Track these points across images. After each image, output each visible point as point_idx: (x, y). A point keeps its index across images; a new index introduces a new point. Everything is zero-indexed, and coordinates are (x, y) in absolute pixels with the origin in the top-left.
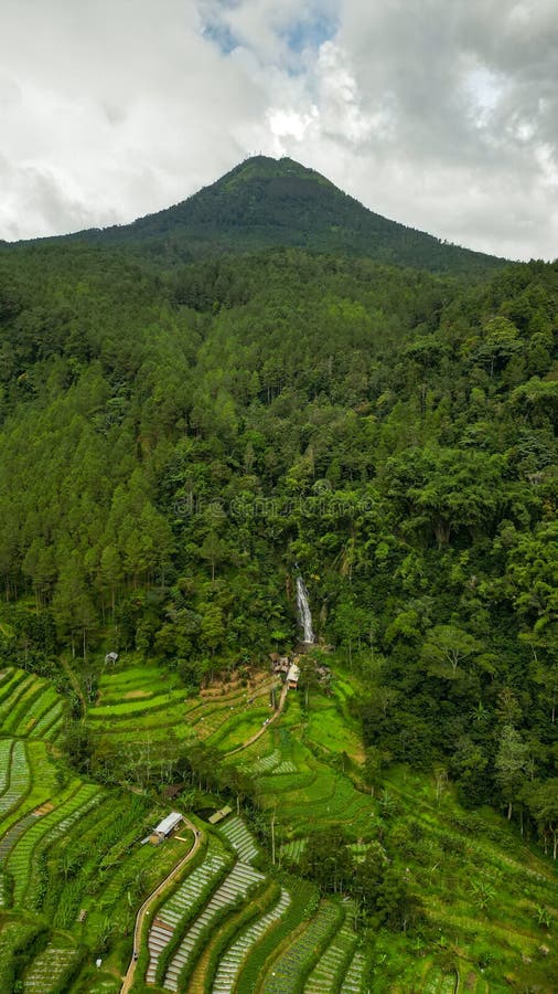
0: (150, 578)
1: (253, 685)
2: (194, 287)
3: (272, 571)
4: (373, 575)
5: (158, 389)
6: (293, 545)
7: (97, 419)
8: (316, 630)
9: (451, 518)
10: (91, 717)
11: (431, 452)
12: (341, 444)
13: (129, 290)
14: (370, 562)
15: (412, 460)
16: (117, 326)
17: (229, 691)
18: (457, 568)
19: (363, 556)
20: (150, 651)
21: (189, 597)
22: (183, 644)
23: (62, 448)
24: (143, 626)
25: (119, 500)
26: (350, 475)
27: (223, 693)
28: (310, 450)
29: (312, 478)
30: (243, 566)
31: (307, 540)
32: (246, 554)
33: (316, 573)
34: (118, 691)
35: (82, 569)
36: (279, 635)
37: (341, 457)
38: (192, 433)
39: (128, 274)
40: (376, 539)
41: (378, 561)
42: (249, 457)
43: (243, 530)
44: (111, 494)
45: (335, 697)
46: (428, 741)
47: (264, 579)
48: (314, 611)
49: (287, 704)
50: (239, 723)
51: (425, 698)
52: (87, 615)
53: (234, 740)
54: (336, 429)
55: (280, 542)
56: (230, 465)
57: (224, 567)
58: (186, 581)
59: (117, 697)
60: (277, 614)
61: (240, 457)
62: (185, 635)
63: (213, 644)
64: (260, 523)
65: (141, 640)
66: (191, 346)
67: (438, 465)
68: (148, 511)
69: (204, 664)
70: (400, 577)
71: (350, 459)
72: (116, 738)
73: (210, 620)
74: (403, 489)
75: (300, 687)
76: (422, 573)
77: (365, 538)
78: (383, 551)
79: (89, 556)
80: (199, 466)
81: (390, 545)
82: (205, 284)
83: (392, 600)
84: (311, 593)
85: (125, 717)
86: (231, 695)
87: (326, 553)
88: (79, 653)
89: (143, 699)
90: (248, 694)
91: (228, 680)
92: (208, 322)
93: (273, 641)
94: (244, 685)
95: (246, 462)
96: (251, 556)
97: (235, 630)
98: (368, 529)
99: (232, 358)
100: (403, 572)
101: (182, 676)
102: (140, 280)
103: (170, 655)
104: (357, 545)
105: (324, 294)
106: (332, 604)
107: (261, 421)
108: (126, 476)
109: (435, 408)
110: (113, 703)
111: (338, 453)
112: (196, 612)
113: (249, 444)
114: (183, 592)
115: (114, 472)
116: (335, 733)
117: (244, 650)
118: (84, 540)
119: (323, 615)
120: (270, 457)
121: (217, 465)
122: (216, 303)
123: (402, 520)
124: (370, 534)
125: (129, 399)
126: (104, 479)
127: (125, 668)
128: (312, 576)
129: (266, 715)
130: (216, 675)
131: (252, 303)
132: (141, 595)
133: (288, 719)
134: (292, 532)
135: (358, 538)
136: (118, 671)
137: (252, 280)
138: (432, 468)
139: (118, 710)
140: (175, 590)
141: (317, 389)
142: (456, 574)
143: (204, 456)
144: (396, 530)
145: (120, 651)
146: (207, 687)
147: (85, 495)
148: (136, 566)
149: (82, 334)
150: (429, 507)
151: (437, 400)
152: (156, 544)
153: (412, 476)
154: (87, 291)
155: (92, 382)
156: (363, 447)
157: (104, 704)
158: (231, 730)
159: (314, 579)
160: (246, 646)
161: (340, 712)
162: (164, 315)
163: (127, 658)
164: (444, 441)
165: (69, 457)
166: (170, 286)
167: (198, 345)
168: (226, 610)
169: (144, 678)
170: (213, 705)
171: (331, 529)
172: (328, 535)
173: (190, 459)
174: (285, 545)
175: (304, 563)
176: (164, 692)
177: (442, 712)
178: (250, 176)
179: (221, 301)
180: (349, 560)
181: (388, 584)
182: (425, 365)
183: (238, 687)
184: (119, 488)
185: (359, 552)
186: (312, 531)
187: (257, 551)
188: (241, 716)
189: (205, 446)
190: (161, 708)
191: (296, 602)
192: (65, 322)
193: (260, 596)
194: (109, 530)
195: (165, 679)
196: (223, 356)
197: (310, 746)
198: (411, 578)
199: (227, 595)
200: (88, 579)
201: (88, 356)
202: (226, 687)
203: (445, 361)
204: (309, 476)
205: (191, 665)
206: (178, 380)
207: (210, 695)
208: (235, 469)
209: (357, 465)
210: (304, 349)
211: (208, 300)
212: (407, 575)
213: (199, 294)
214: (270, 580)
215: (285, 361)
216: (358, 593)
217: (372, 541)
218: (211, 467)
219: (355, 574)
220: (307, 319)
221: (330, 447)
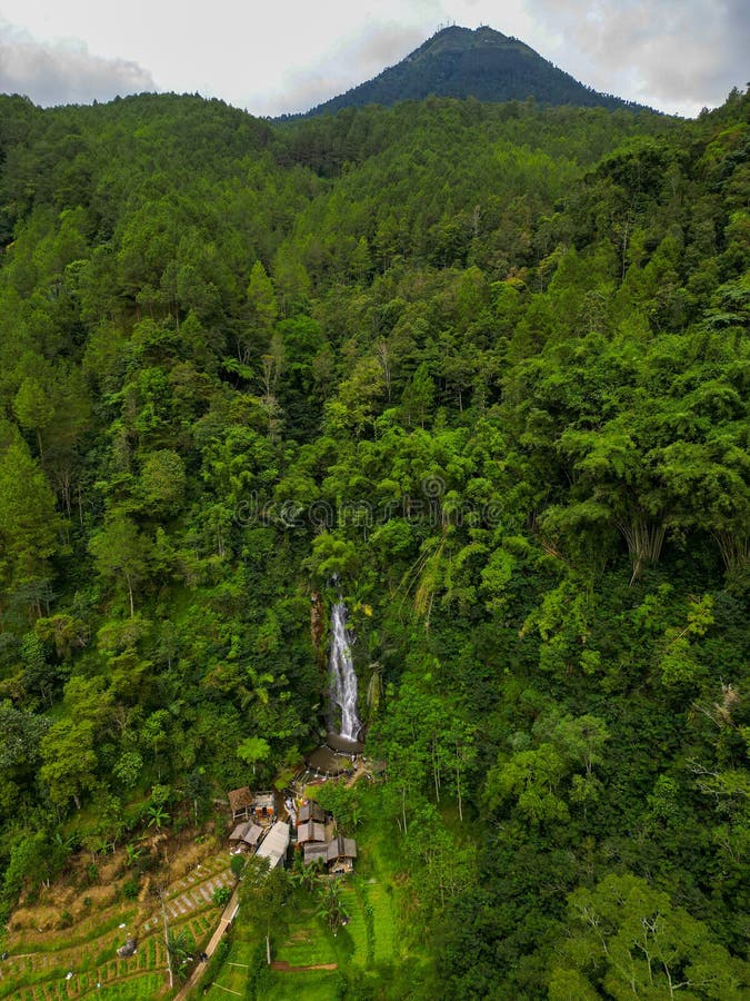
1: (154, 892)
2: (317, 144)
4: (475, 622)
8: (361, 708)
9: (663, 513)
11: (628, 344)
12: (444, 335)
14: (468, 593)
15: (580, 361)
17: (83, 914)
18: (677, 640)
26: (452, 396)
27: (67, 923)
29: (382, 401)
30: (209, 584)
33: (368, 598)
37: (439, 359)
40: (486, 541)
41: (484, 596)
43: (220, 512)
47: (253, 613)
55: (300, 533)
58: (58, 621)
61: (255, 363)
67: (644, 369)
70: (535, 635)
71: (454, 365)
74: (554, 430)
76: (586, 635)
77: (463, 536)
78: (499, 572)
81: (519, 554)
83: (514, 683)
86: (83, 929)
87: (391, 558)
91: (92, 881)
96: (233, 562)
100: (544, 625)
104: (445, 552)
106: (393, 670)
111: (435, 351)
119: (373, 689)
120: (321, 363)
121: (184, 371)
122: (346, 163)
123: (543, 504)
124: (473, 531)
128: (357, 607)
131: (386, 152)
135: (448, 537)
137: (393, 127)
138: (628, 377)
140: (31, 641)
142: (674, 659)
143: (160, 354)
144: (530, 528)
150: (609, 477)
153: (575, 401)
156: (486, 340)
159: (361, 614)
160: (167, 779)
162: (257, 170)
164: (662, 323)
172: (391, 525)
174: (309, 541)
179: (351, 159)
180: (428, 581)
181: (506, 648)
182: (632, 188)
183: (115, 900)
185: (449, 567)
191: (328, 653)
193: (232, 654)
198: (559, 642)
202: (78, 905)
208: (238, 382)
209: (469, 376)
210: (441, 202)
211: (336, 160)
212: (550, 634)
213: (324, 153)
214: (269, 612)
215: (411, 224)
216: (443, 657)
217: (476, 547)
218: (171, 378)
219: (438, 614)
220: (455, 163)
221: (420, 340)
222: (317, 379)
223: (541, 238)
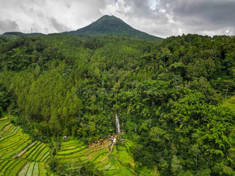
0: (76, 115)
1: (104, 144)
2: (90, 44)
3: (109, 113)
4: (135, 114)
5: (79, 66)
6: (114, 106)
7: (63, 74)
8: (121, 128)
9: (155, 98)
10: (58, 155)
11: (150, 81)
12: (127, 80)
13: (74, 44)
14: (135, 110)
15: (145, 83)
16: (70, 52)
17: (97, 146)
18: (157, 111)
19: (133, 108)
20: (76, 135)
21: (87, 121)
22: (84, 133)
23: (54, 82)
24: (73, 129)
25: (68, 95)
28: (119, 81)
29: (119, 89)
30: (101, 112)
31: (118, 104)
32: (102, 108)
33: (121, 113)
34: (66, 147)
35: (57, 113)
36: (111, 130)
37: (126, 83)
38: (88, 77)
39: (73, 40)
41: (137, 110)
42: (103, 83)
43: (101, 102)
44: (66, 93)
45: (126, 147)
46: (152, 159)
47: (107, 115)
48: (120, 123)
49: (113, 149)
50: (100, 155)
51: (150, 147)
52: (58, 126)
53: (98, 160)
54: (125, 76)
55: (111, 105)
56: (98, 85)
57: (96, 112)
58: (86, 116)
59: (66, 149)
60: (110, 124)
62: (85, 131)
63: (93, 133)
64: (106, 100)
65: (73, 133)
66: (89, 57)
67: (152, 84)
68: (76, 98)
69: (90, 139)
70: (143, 114)
71: (129, 83)
72: (65, 161)
73: (92, 126)
75: (117, 144)
76: (148, 113)
77: (133, 104)
78: (138, 107)
79: (59, 110)
80: (90, 86)
81: (140, 105)
82: (93, 43)
83: (141, 120)
84: (119, 118)
85: (68, 154)
87: (123, 108)
88: (56, 136)
89: (73, 149)
90: (102, 147)
91: (97, 143)
92: (93, 52)
93: (109, 132)
94: (101, 144)
95: (102, 84)
97: (99, 129)
98: (134, 101)
99: (99, 60)
100: (144, 112)
101: (84, 142)
102: (76, 41)
103: (81, 136)
104: (131, 106)
105: (122, 45)
106: (125, 121)
107: (106, 75)
108: (70, 89)
109: (150, 71)
110: (65, 150)
112: (88, 124)
113: (103, 80)
114: (85, 119)
115: (67, 87)
116: (126, 157)
117: (101, 134)
118: (58, 105)
119: (123, 124)
120: (109, 83)
121: (94, 85)
122: (95, 47)
123: (143, 99)
124: (135, 103)
125: (72, 69)
126: (64, 89)
127: (69, 140)
128: (120, 114)
129: (107, 152)
130: (93, 141)
131: (104, 47)
132: (73, 120)
133: (113, 154)
134: (114, 102)
135: (131, 104)
136: (67, 141)
137: (104, 42)
138: (150, 85)
139: (66, 152)
140: (83, 119)
141: (120, 67)
142: (157, 113)
143: (91, 83)
144: (141, 102)
145: (67, 136)
146: (91, 145)
147: (59, 94)
148: (72, 112)
149: (61, 53)
151: (151, 69)
152: (77, 106)
154: (63, 43)
155: (62, 65)
156: (132, 80)
157: (62, 151)
158: (97, 157)
160: (102, 133)
161: (127, 151)
162: (82, 50)
163: (69, 137)
164: (153, 79)
165: (55, 84)
166: (84, 43)
167: (91, 57)
168: (96, 124)
169: (74, 143)
170: (93, 150)
171: (124, 101)
172: (124, 103)
173: (87, 84)
174: (112, 106)
175: (117, 111)
176: (79, 147)
177: (155, 151)
178: (104, 19)
179: (97, 47)
180: (129, 110)
181: (139, 116)
182: (147, 60)
183: (100, 145)
184: (68, 92)
185: (132, 107)
186: (119, 102)
187: (105, 108)
188: (100, 153)
189: (91, 81)
190: (78, 151)
191: (115, 121)
192: (56, 50)
193: (106, 120)
194: (65, 103)
195: (80, 143)
196: (97, 59)
197: (119, 161)
198: (145, 114)
199: (97, 120)
200: (59, 116)
201: (62, 59)
202: (96, 145)
203: (152, 59)
204: (119, 88)
205: (87, 139)
206: (84, 64)
207: (92, 147)
208: (99, 86)
209: (131, 85)
210: (117, 57)
211: (94, 46)
212: (144, 113)
213: (91, 45)
214: (108, 115)
215: (112, 60)
216: (132, 118)
217: (135, 104)
218: (93, 86)
219: (131, 113)
220: (118, 50)
221: (124, 80)
222: (108, 85)
223: (134, 65)
